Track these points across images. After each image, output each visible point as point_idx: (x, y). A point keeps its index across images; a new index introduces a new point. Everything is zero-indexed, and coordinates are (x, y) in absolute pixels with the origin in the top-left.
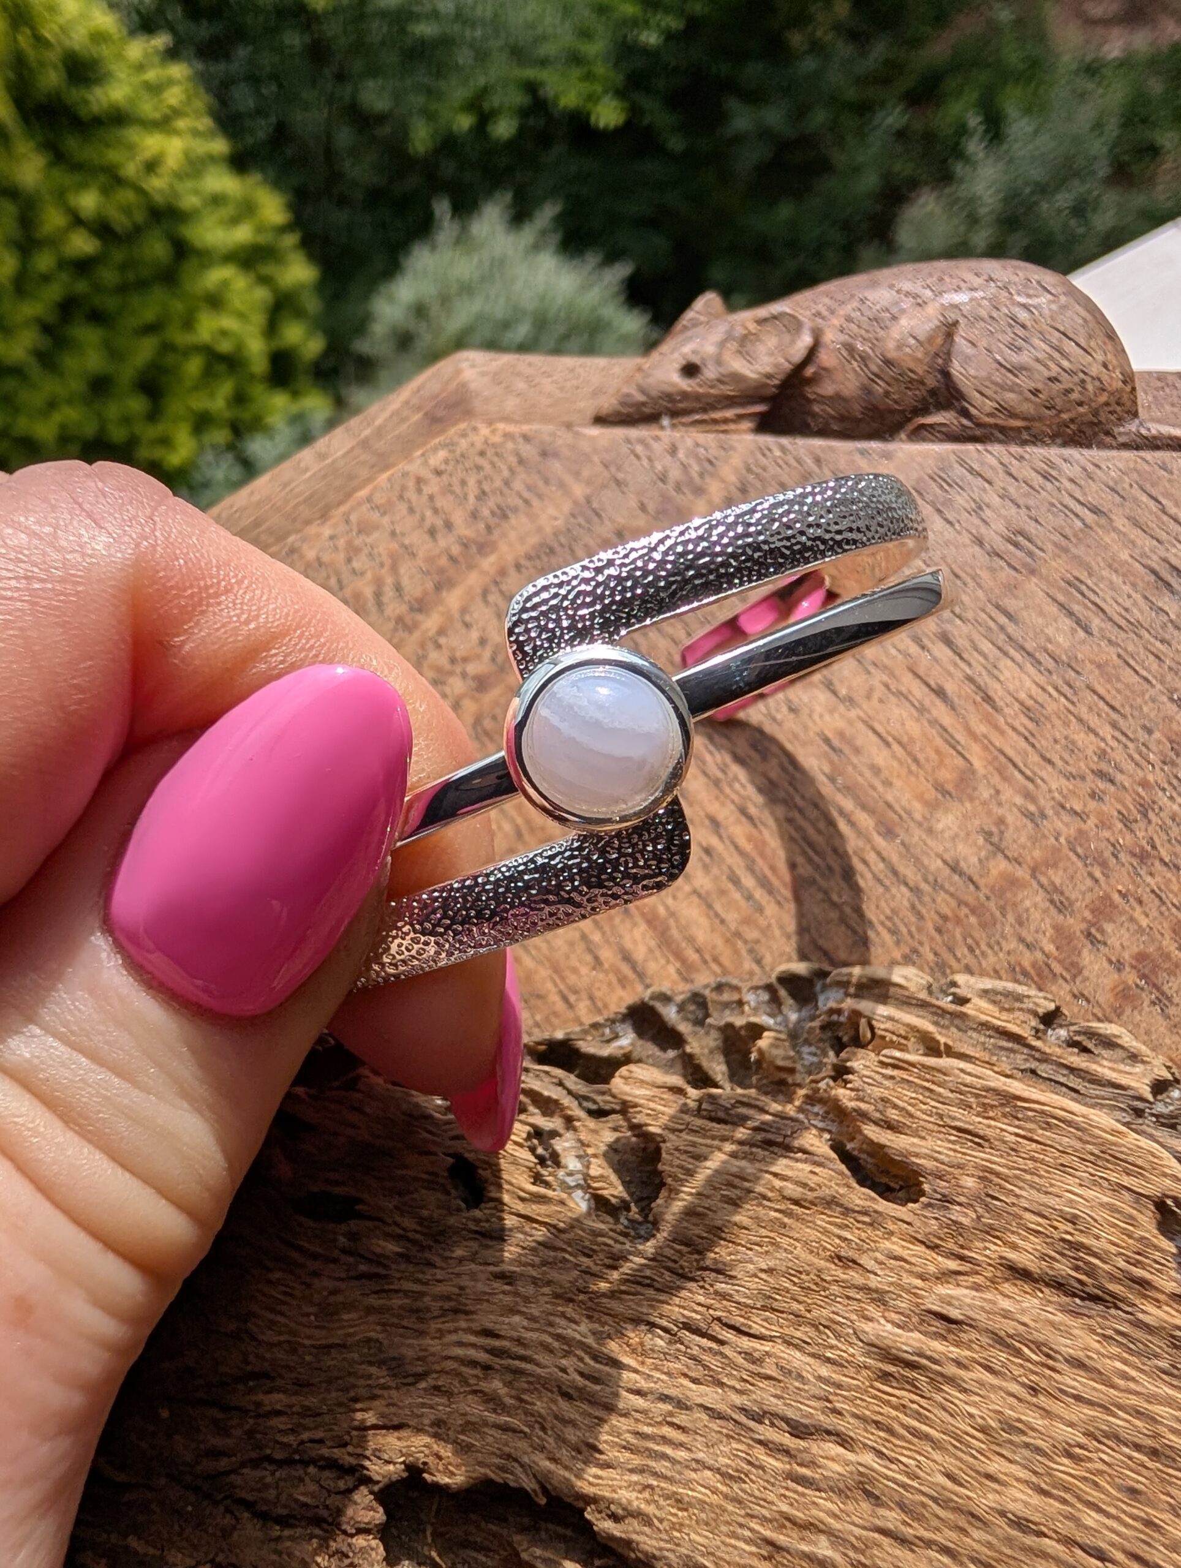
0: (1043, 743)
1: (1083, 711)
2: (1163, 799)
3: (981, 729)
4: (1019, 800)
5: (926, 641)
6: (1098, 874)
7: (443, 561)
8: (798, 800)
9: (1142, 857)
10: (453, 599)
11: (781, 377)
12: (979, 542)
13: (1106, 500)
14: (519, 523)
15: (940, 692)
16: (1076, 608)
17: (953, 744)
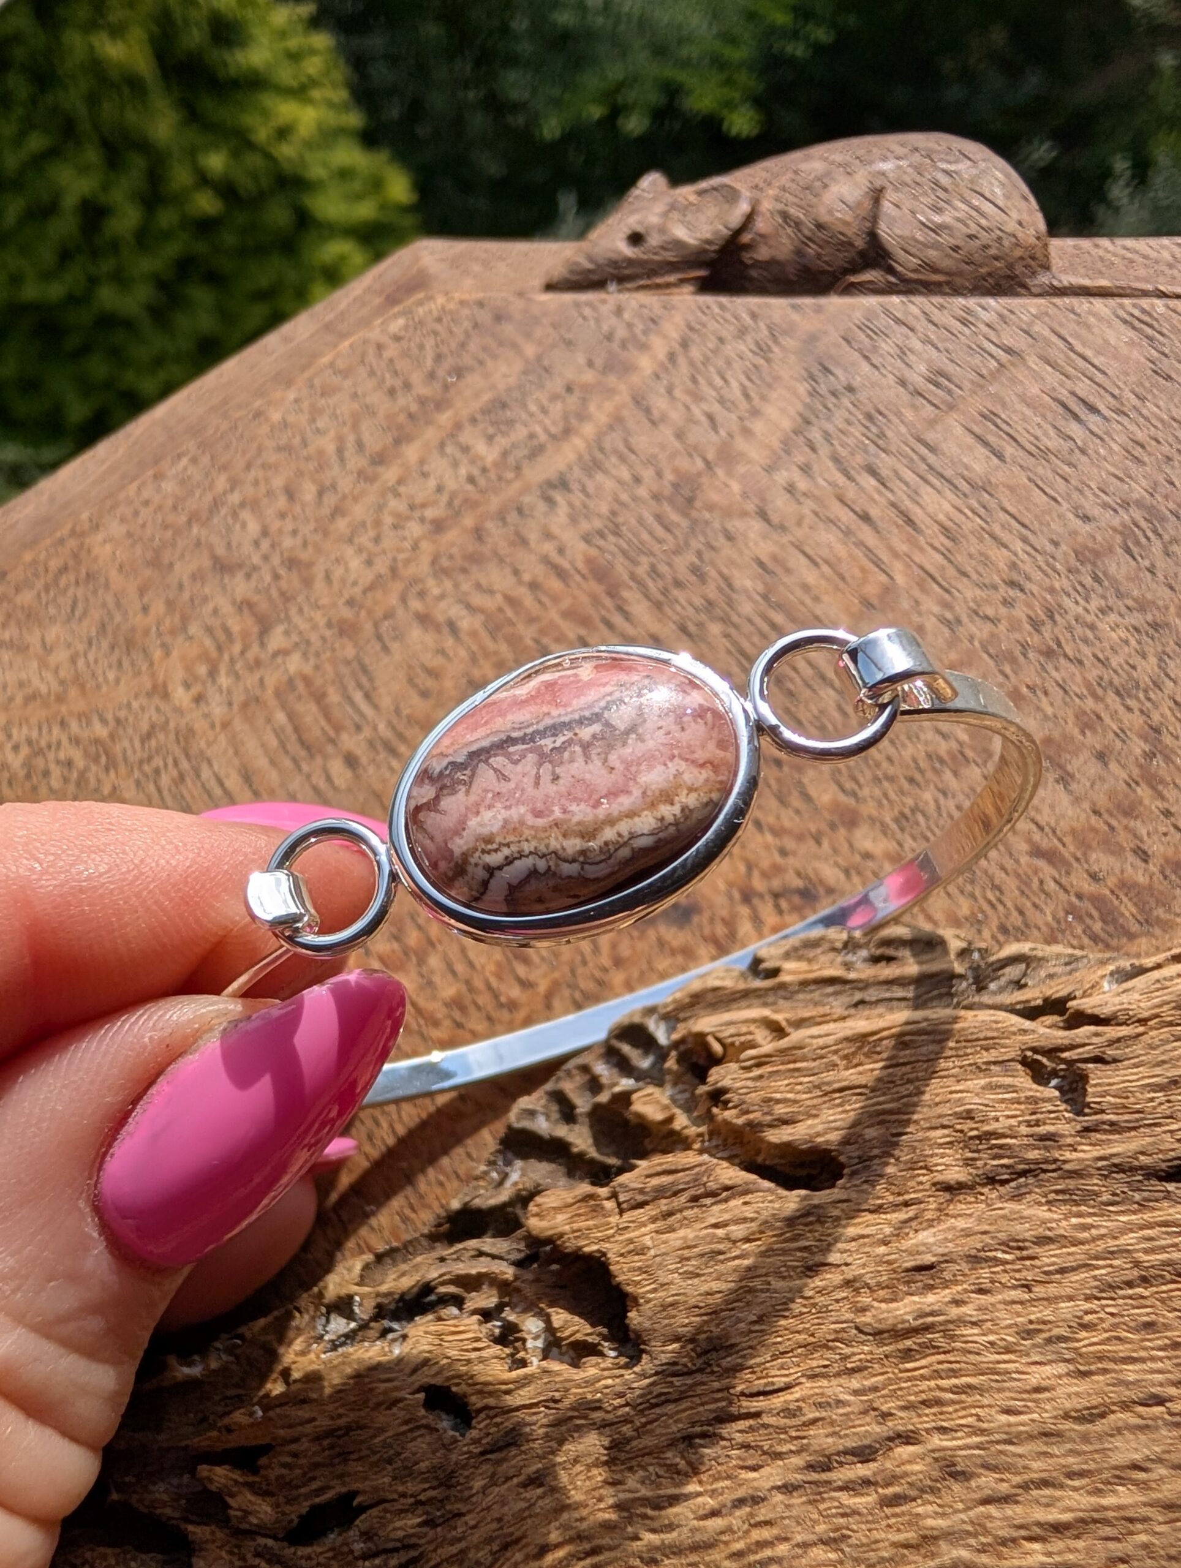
0: (960, 558)
1: (997, 529)
2: (1067, 603)
3: (903, 548)
4: (936, 609)
5: (852, 472)
6: (1007, 669)
7: (402, 418)
8: (735, 618)
9: (1049, 654)
10: (411, 452)
11: (721, 242)
12: (903, 383)
13: (1019, 342)
14: (474, 380)
15: (865, 518)
16: (991, 439)
17: (878, 563)
